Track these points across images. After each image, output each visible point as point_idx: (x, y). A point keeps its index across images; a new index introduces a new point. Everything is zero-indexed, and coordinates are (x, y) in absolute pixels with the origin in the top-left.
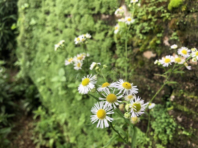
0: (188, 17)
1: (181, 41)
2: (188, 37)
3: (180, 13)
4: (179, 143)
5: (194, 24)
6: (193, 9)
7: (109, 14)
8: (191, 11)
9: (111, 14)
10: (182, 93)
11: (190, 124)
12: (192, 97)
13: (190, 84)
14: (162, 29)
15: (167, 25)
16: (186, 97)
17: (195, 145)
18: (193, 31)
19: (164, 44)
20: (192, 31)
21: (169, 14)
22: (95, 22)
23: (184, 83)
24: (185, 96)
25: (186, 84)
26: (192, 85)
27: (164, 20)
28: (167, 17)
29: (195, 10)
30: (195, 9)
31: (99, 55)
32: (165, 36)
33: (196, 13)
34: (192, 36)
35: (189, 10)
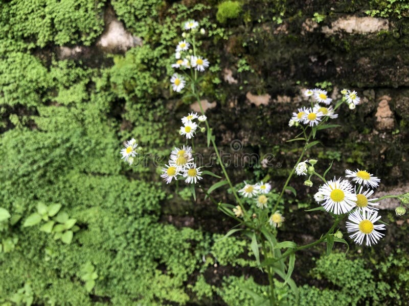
0: (257, 31)
1: (256, 71)
2: (265, 62)
3: (242, 27)
4: (294, 224)
5: (269, 41)
6: (262, 17)
7: (80, 44)
8: (259, 21)
9: (87, 44)
10: (278, 150)
11: (306, 191)
12: (295, 150)
13: (287, 134)
14: (217, 58)
15: (222, 48)
16: (286, 154)
17: (319, 215)
18: (270, 52)
19: (227, 81)
20: (268, 53)
21: (223, 30)
22: (48, 66)
23: (278, 134)
24: (283, 153)
25: (281, 135)
26: (290, 134)
27: (215, 41)
28: (222, 34)
29: (266, 19)
30: (264, 16)
31: (84, 134)
32: (223, 68)
33: (267, 23)
34: (270, 59)
35: (256, 19)
